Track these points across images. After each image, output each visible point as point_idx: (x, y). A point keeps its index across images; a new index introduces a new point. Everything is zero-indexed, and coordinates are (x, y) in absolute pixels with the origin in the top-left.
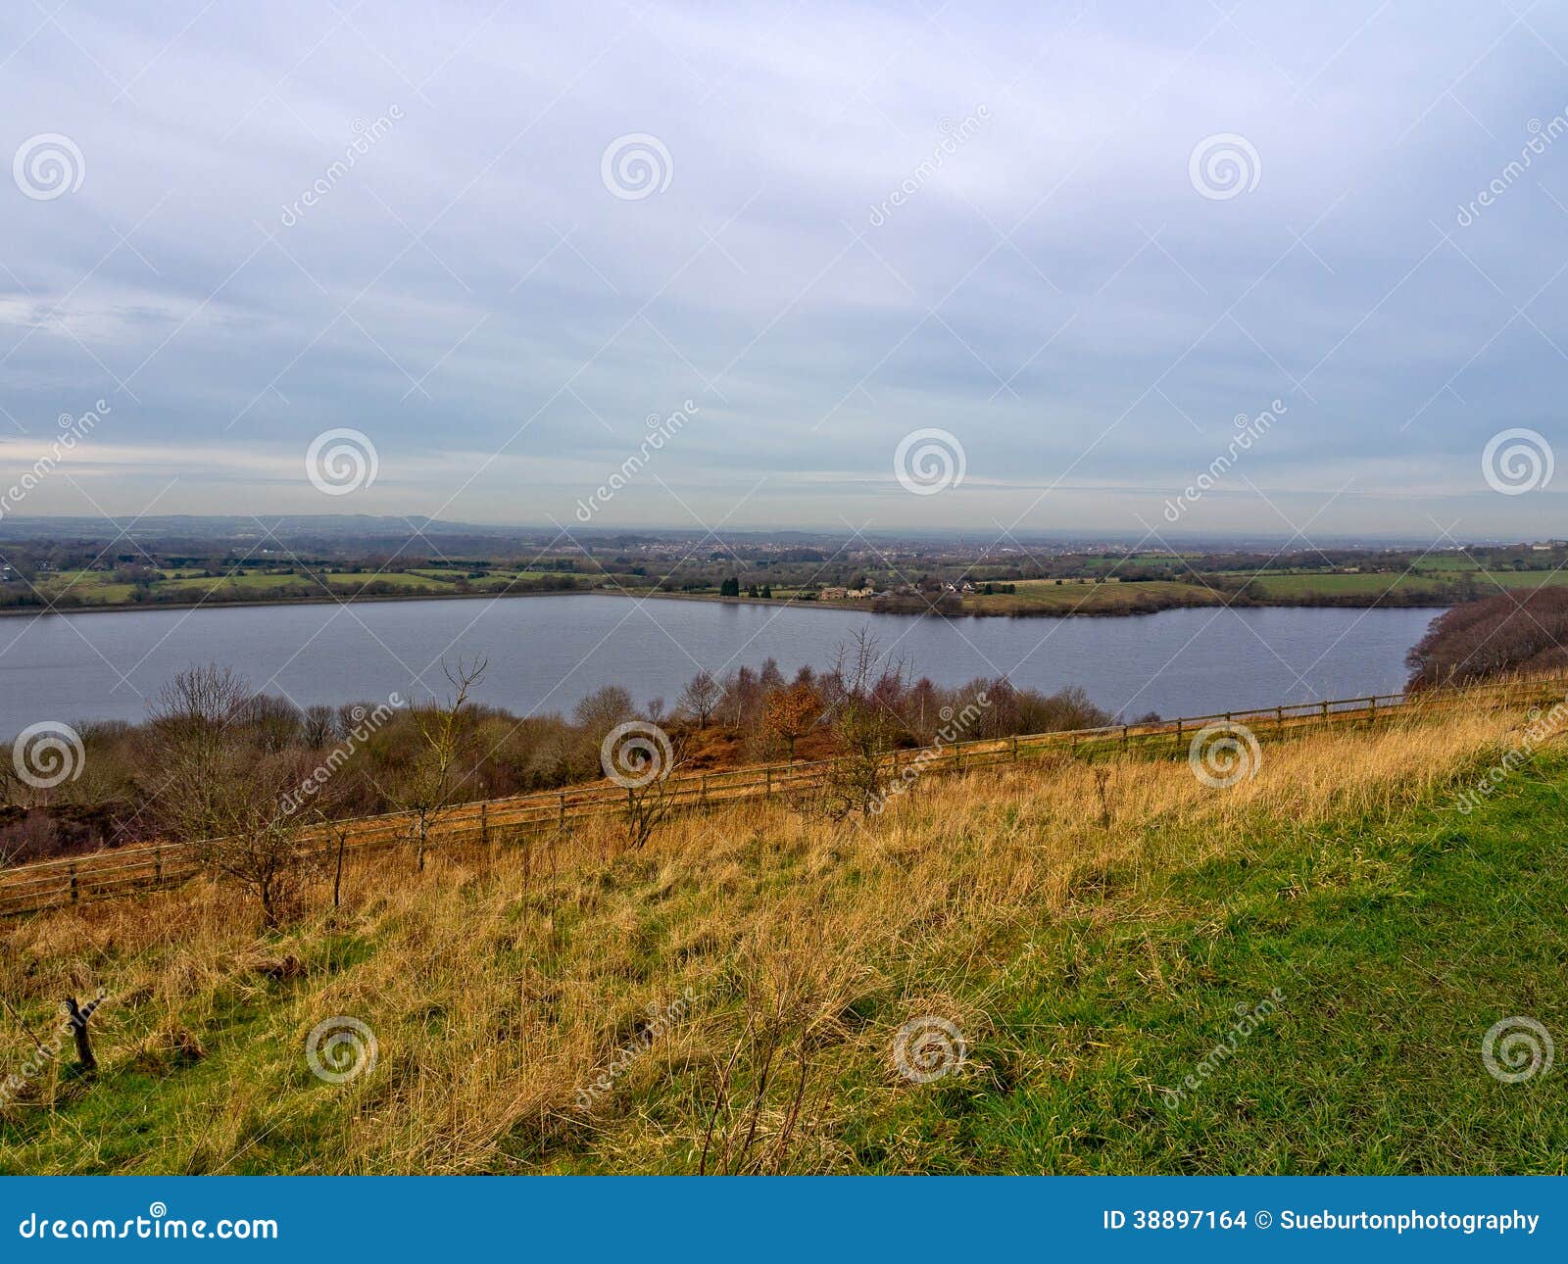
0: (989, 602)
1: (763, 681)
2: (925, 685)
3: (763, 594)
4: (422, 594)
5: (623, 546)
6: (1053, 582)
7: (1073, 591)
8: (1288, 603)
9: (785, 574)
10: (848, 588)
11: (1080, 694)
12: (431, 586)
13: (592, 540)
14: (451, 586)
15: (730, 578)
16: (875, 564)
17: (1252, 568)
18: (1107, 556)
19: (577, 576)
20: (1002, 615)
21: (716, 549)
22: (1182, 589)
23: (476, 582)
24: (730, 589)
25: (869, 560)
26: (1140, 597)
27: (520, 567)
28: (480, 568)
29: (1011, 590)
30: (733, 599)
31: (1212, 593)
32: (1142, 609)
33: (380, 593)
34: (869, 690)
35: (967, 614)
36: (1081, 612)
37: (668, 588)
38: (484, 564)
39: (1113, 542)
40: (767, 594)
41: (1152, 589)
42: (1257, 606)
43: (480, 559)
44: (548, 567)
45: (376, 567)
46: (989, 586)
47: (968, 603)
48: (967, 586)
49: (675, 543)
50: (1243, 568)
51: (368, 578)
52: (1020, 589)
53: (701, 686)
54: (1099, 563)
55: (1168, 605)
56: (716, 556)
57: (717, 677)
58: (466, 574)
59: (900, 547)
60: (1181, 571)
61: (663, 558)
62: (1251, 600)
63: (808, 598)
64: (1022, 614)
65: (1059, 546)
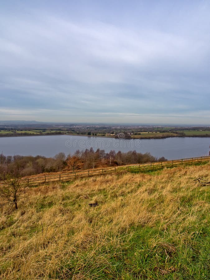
0: (136, 136)
3: (95, 135)
4: (33, 135)
5: (71, 126)
6: (148, 133)
7: (151, 134)
8: (189, 136)
9: (100, 131)
10: (111, 134)
12: (35, 133)
14: (39, 133)
15: (89, 132)
16: (116, 129)
17: (183, 130)
18: (158, 128)
19: (62, 132)
20: (138, 139)
21: (88, 126)
22: (171, 134)
23: (43, 133)
24: (89, 134)
25: (115, 128)
26: (163, 135)
27: (52, 130)
28: (44, 130)
29: (140, 134)
30: (89, 136)
31: (175, 135)
32: (163, 138)
33: (26, 135)
36: (152, 138)
37: (78, 134)
38: (45, 129)
39: (159, 125)
41: (165, 134)
42: (184, 137)
44: (57, 130)
45: (26, 130)
46: (136, 133)
47: (132, 137)
48: (132, 133)
49: (80, 126)
50: (182, 130)
51: (23, 132)
52: (142, 134)
54: (156, 129)
55: (168, 137)
56: (88, 128)
58: (42, 131)
59: (121, 126)
60: (171, 131)
61: (78, 128)
62: (183, 136)
63: (103, 136)
64: (142, 138)
65: (149, 126)
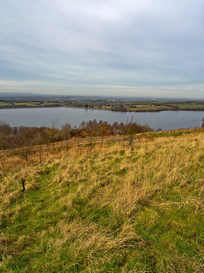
0: (132, 109)
1: (94, 123)
2: (122, 124)
4: (32, 107)
5: (67, 99)
6: (143, 106)
7: (146, 107)
8: (183, 110)
9: (96, 104)
10: (107, 106)
11: (148, 125)
12: (33, 105)
13: (62, 97)
14: (37, 105)
15: (86, 104)
16: (111, 102)
17: (177, 104)
18: (152, 101)
19: (59, 104)
20: (134, 111)
21: (84, 99)
22: (165, 107)
23: (41, 105)
24: (86, 106)
25: (111, 101)
26: (158, 108)
27: (49, 102)
28: (42, 102)
29: (136, 107)
30: (87, 108)
31: (170, 108)
32: (158, 111)
33: (24, 107)
34: (112, 125)
35: (128, 111)
36: (147, 111)
37: (75, 106)
38: (43, 102)
39: (153, 99)
40: (93, 107)
41: (160, 107)
42: (178, 110)
43: (42, 101)
44: (54, 102)
45: (24, 102)
46: (132, 106)
47: (128, 109)
48: (128, 106)
49: (76, 98)
50: (175, 104)
51: (22, 104)
52: (137, 107)
53: (83, 123)
54: (151, 102)
55: (162, 110)
56: (84, 100)
57: (86, 122)
58: (39, 103)
59: (116, 99)
60: (165, 104)
61: (74, 101)
62: (176, 109)
63: (100, 108)
64: (137, 111)
65: (144, 99)
